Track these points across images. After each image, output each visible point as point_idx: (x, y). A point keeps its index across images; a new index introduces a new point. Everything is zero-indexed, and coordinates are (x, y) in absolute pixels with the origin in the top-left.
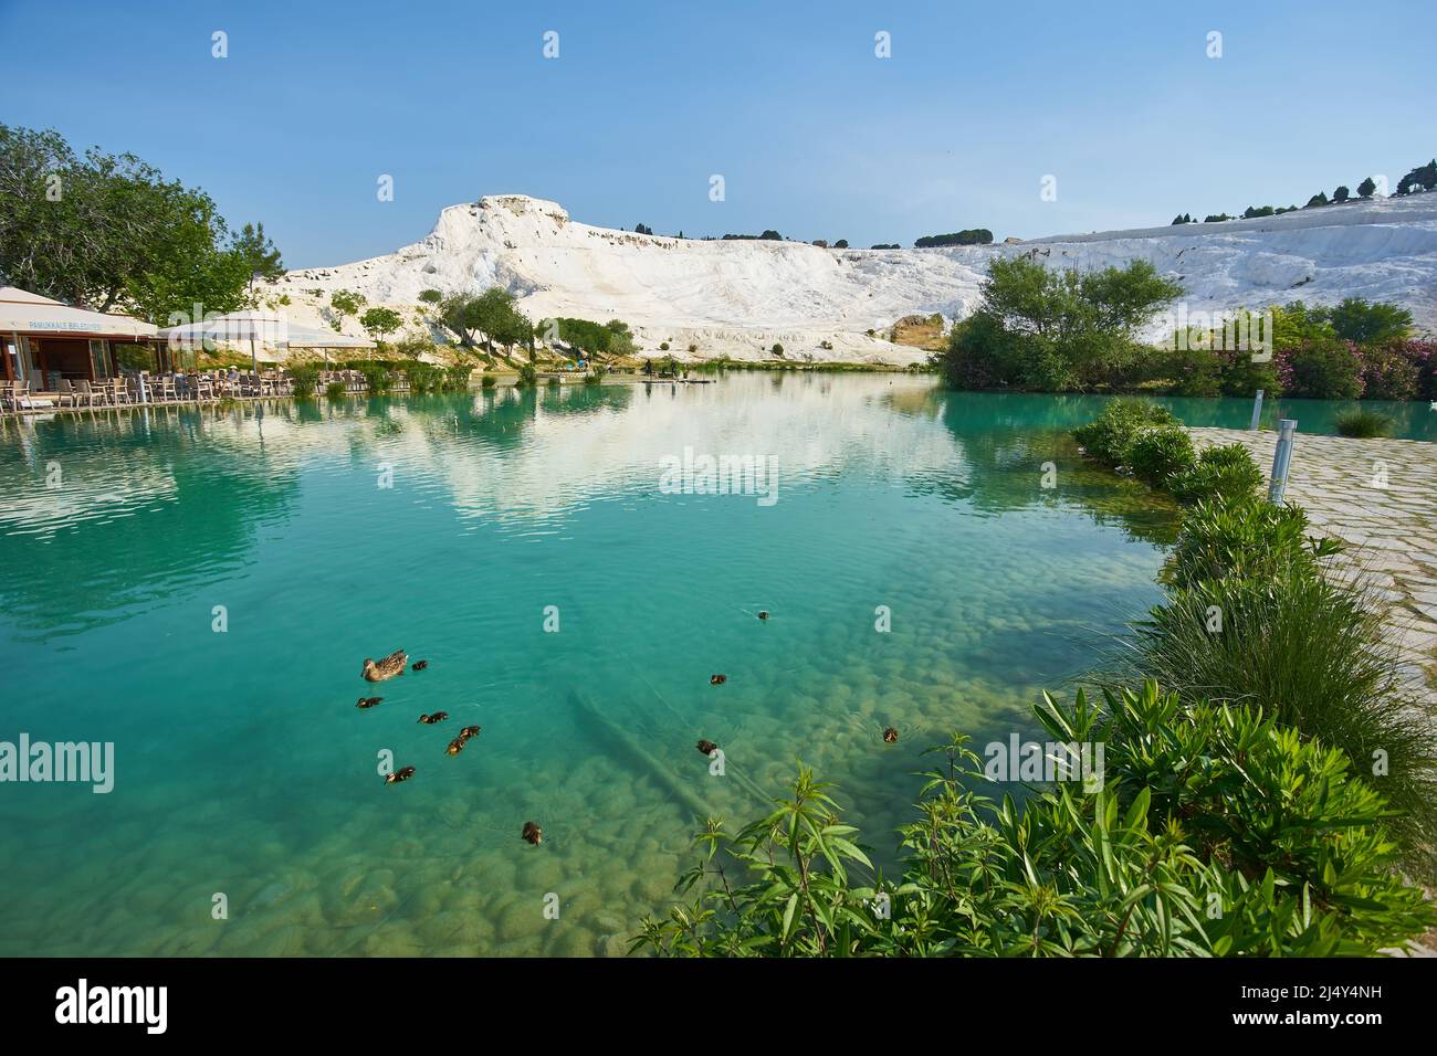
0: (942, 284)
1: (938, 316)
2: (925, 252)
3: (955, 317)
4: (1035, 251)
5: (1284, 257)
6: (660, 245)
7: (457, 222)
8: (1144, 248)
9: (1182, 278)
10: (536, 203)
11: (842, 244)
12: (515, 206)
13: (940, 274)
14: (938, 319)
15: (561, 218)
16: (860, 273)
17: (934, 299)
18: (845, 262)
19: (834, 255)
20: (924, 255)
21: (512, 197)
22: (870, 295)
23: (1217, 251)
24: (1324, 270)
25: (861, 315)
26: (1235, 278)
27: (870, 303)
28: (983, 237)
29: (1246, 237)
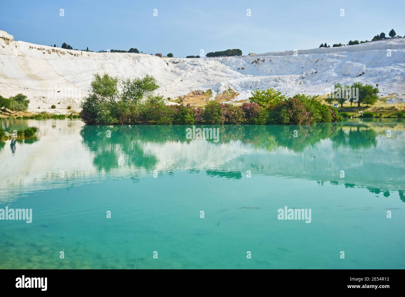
0: (216, 75)
1: (210, 90)
2: (209, 59)
3: (218, 91)
4: (258, 60)
5: (355, 63)
6: (72, 54)
8: (303, 59)
9: (316, 72)
11: (170, 55)
13: (216, 70)
14: (210, 92)
16: (178, 70)
17: (211, 83)
18: (170, 64)
19: (165, 61)
20: (209, 61)
22: (181, 80)
23: (331, 60)
24: (369, 69)
25: (175, 90)
26: (336, 72)
27: (181, 84)
28: (238, 53)
29: (342, 54)
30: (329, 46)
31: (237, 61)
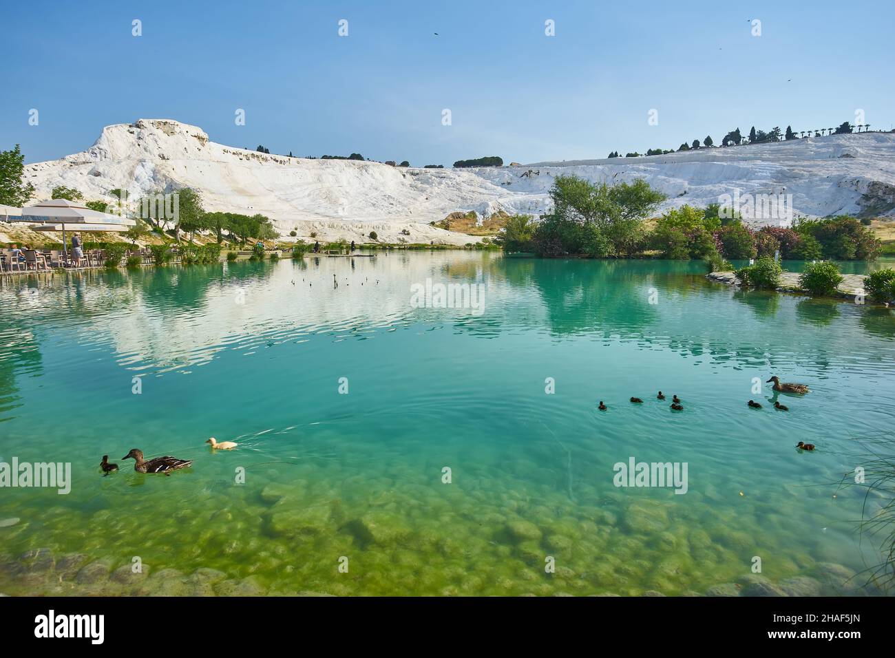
0: (473, 192)
2: (460, 170)
3: (484, 213)
4: (530, 171)
5: (671, 179)
6: (277, 161)
7: (117, 138)
8: (594, 172)
10: (183, 127)
11: (405, 164)
12: (166, 128)
13: (472, 185)
14: (473, 214)
15: (204, 139)
16: (419, 184)
17: (469, 202)
18: (408, 176)
19: (400, 171)
20: (460, 172)
21: (164, 121)
22: (427, 199)
24: (692, 187)
25: (422, 212)
27: (427, 204)
28: (497, 162)
29: (650, 166)
30: (621, 156)
31: (499, 174)
